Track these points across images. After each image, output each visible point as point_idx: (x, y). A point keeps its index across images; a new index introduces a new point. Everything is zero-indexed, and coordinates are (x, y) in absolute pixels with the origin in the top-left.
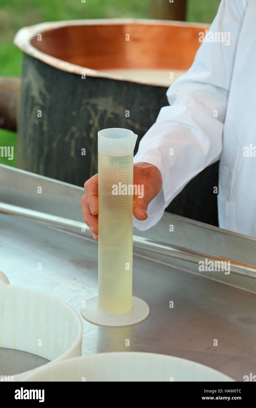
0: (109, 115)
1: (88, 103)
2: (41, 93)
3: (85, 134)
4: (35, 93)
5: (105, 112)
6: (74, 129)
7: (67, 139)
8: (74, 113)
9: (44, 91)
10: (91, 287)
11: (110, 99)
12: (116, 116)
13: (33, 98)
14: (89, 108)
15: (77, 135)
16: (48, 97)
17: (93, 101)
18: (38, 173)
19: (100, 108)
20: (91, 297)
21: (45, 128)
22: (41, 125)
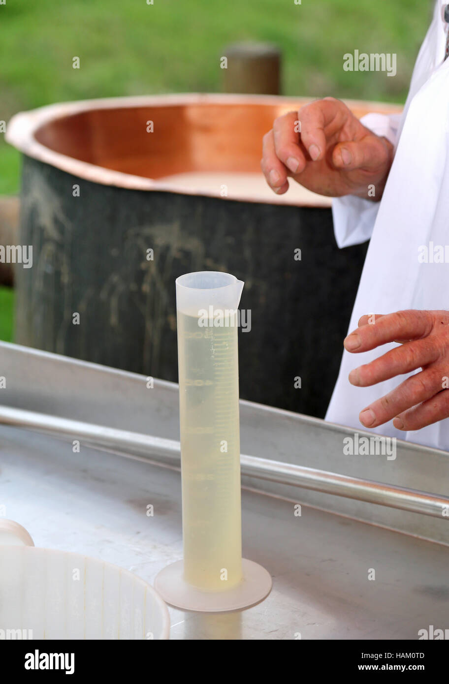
0: (174, 253)
1: (138, 235)
2: (56, 221)
3: (133, 287)
4: (45, 220)
5: (167, 248)
6: (115, 278)
7: (103, 295)
8: (114, 252)
9: (61, 217)
10: (166, 545)
11: (175, 227)
12: (187, 254)
13: (42, 230)
14: (140, 242)
15: (121, 288)
16: (69, 226)
17: (147, 230)
18: (54, 351)
19: (160, 241)
20: (168, 563)
21: (66, 279)
22: (58, 274)
